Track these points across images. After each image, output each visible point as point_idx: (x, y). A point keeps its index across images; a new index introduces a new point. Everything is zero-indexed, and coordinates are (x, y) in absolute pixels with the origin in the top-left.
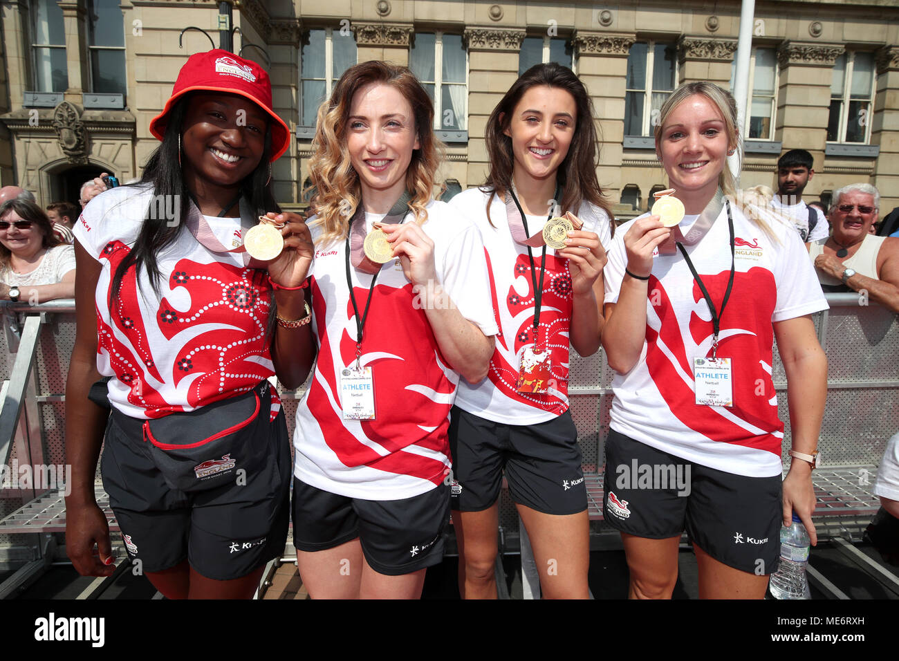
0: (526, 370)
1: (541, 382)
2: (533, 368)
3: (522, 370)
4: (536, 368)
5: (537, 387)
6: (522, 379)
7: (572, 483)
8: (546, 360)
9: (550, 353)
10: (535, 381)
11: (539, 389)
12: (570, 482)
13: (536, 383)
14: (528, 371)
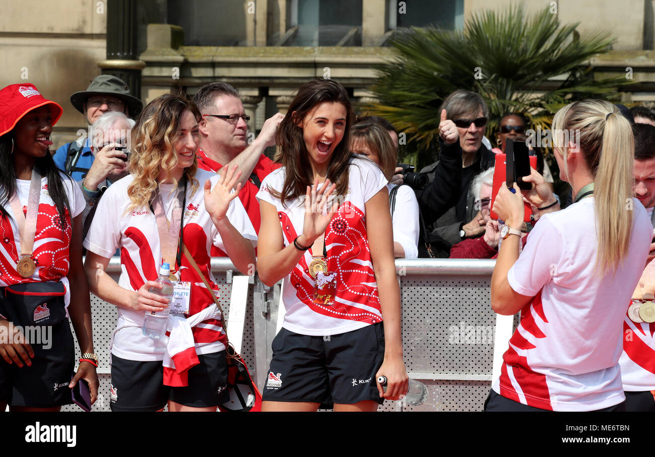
0: (319, 287)
1: (330, 296)
2: (323, 286)
3: (317, 286)
4: (326, 286)
5: (327, 300)
6: (316, 293)
7: (360, 382)
8: (333, 280)
9: (336, 276)
10: (325, 295)
11: (328, 302)
12: (358, 380)
13: (326, 297)
14: (320, 288)
